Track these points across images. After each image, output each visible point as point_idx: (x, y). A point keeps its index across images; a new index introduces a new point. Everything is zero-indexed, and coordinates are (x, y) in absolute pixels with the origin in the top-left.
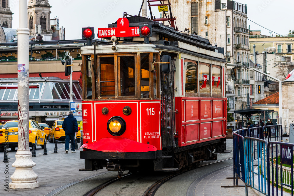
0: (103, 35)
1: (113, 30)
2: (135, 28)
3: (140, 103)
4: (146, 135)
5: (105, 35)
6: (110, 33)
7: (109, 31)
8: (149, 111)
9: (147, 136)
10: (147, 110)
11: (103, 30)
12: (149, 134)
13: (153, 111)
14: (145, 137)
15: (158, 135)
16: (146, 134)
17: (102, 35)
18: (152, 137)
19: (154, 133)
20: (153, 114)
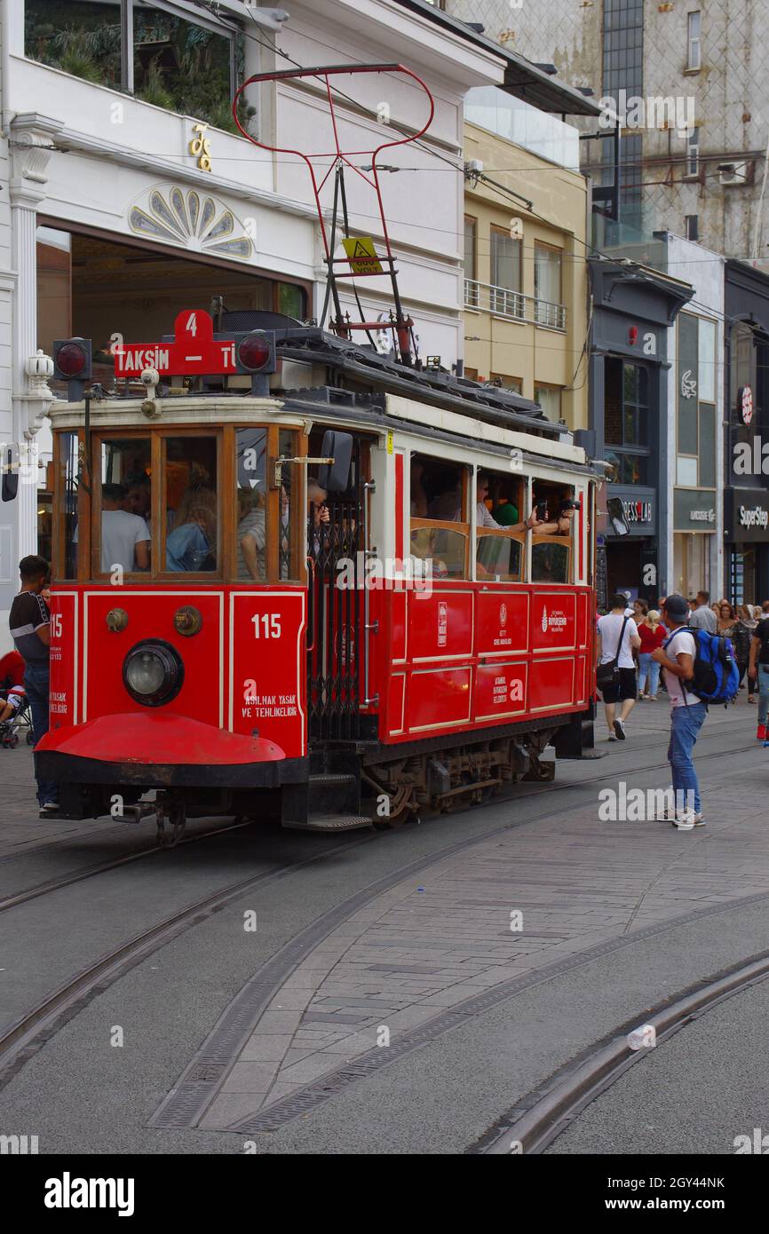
0: (130, 368)
1: (161, 351)
3: (233, 595)
4: (248, 706)
5: (137, 368)
6: (151, 360)
7: (149, 355)
8: (262, 625)
9: (253, 707)
10: (255, 619)
11: (130, 352)
12: (261, 701)
13: (274, 625)
14: (245, 712)
15: (291, 705)
16: (247, 704)
17: (127, 369)
18: (268, 713)
19: (277, 700)
20: (273, 633)
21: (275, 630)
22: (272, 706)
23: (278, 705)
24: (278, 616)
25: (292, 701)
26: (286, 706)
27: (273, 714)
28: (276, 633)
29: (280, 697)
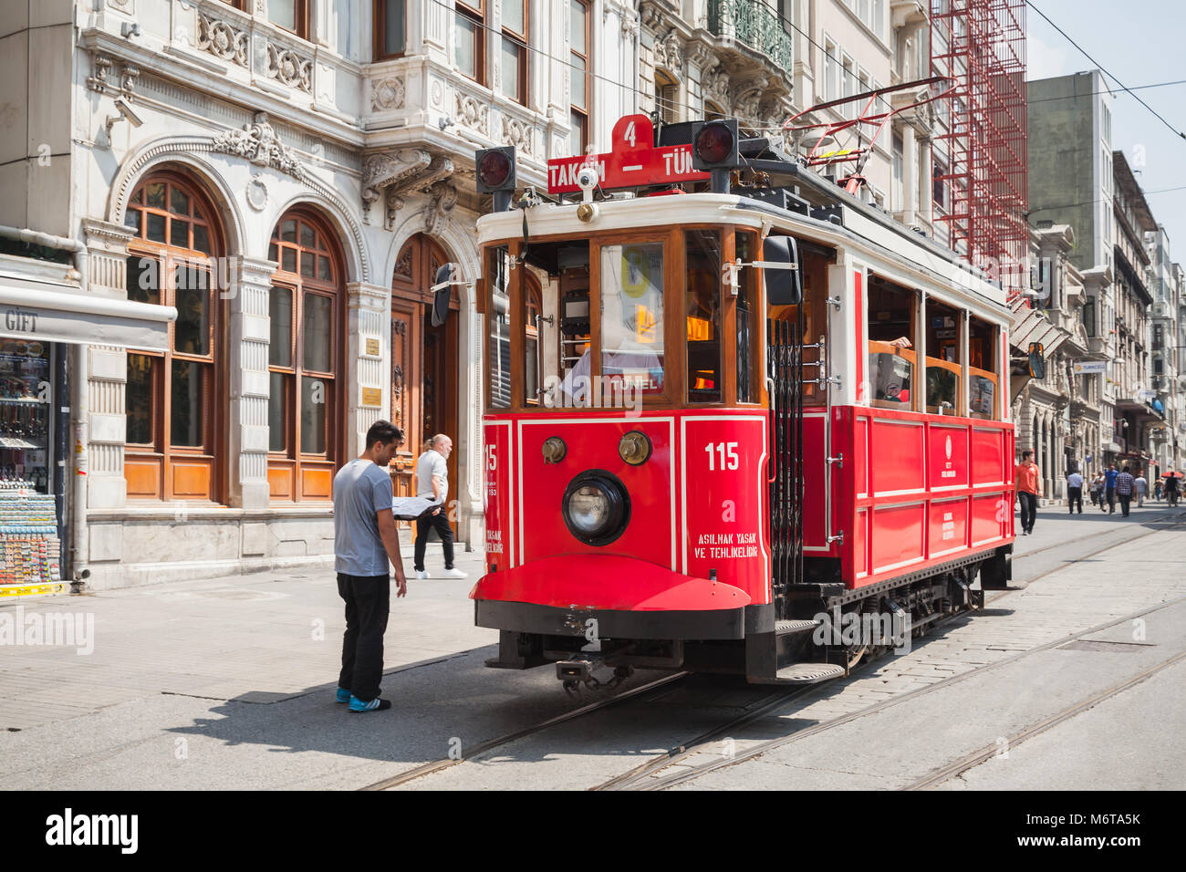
2: (676, 150)
3: (684, 419)
4: (701, 546)
8: (717, 455)
9: (707, 547)
10: (710, 448)
12: (716, 540)
13: (730, 455)
14: (699, 552)
15: (751, 545)
16: (701, 541)
18: (724, 553)
19: (735, 539)
20: (730, 464)
21: (732, 460)
22: (729, 546)
23: (736, 544)
24: (735, 444)
25: (752, 539)
26: (745, 545)
27: (730, 554)
28: (733, 464)
29: (738, 536)
